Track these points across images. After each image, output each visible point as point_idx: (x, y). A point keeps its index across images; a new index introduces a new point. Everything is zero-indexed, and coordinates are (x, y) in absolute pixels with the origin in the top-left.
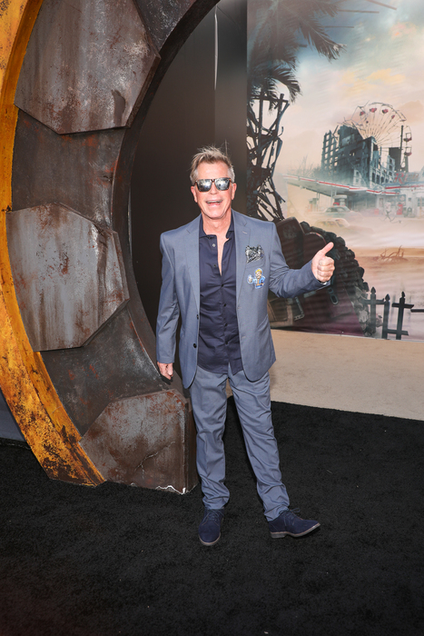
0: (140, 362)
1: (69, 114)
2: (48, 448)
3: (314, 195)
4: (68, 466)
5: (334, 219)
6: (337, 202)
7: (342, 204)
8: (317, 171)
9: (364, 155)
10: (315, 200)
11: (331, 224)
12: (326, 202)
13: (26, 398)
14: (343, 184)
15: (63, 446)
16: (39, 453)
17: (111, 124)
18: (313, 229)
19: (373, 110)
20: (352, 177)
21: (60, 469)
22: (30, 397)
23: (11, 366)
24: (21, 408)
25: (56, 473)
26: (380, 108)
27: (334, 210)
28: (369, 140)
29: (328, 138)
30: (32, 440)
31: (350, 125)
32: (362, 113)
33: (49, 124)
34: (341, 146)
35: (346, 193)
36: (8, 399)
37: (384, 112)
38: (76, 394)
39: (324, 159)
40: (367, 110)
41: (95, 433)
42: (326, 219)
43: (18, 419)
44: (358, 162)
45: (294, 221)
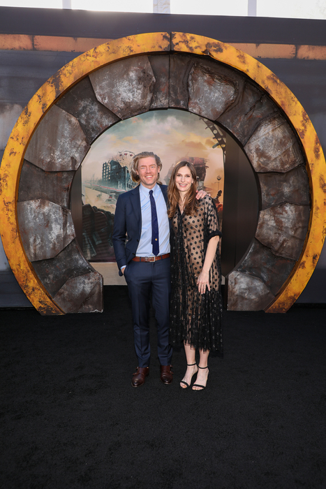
0: (81, 262)
1: (51, 164)
2: (40, 302)
3: (99, 193)
4: (52, 308)
5: (109, 205)
6: (111, 196)
7: (113, 198)
8: (100, 181)
9: (122, 175)
10: (99, 196)
11: (108, 207)
12: (105, 196)
13: (30, 282)
14: (113, 188)
15: (49, 300)
16: (36, 305)
17: (71, 169)
18: (99, 210)
19: (126, 154)
20: (117, 185)
21: (47, 310)
22: (32, 281)
23: (22, 268)
24: (27, 286)
25: (45, 312)
26: (129, 154)
27: (109, 200)
28: (124, 168)
29: (105, 165)
30: (33, 300)
31: (115, 160)
32: (121, 155)
33: (41, 167)
34: (111, 170)
35: (115, 192)
36: (20, 283)
37: (131, 155)
38: (49, 279)
39: (103, 175)
40: (123, 154)
41: (60, 294)
42: (106, 205)
43: (25, 292)
44: (120, 178)
45: (89, 206)
